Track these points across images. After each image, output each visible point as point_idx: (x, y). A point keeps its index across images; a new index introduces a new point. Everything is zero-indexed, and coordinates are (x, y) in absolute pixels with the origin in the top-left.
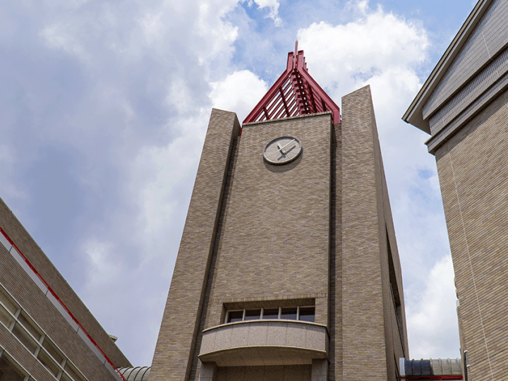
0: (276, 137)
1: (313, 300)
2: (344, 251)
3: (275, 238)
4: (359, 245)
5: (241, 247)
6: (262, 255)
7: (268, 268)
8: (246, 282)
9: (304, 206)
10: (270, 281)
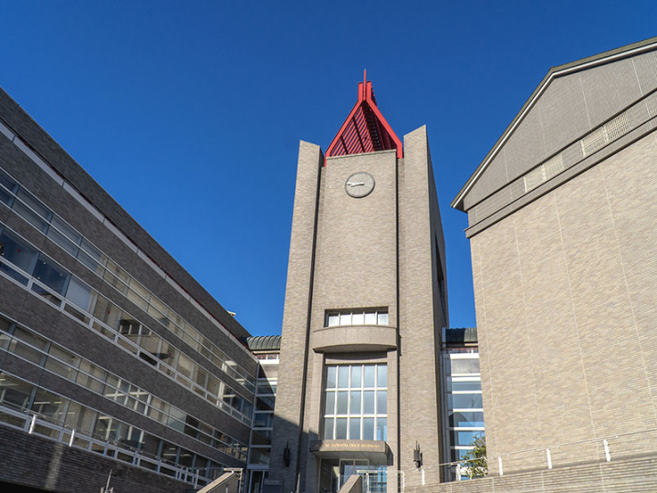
0: (354, 172)
1: (387, 307)
2: (408, 271)
3: (358, 260)
4: (418, 267)
5: (334, 267)
6: (350, 273)
7: (354, 283)
8: (340, 294)
9: (377, 234)
10: (356, 293)
